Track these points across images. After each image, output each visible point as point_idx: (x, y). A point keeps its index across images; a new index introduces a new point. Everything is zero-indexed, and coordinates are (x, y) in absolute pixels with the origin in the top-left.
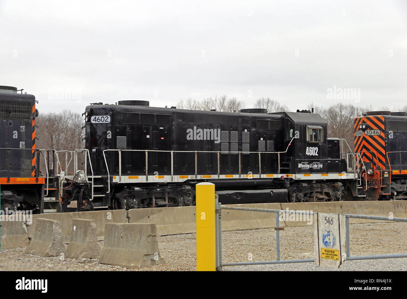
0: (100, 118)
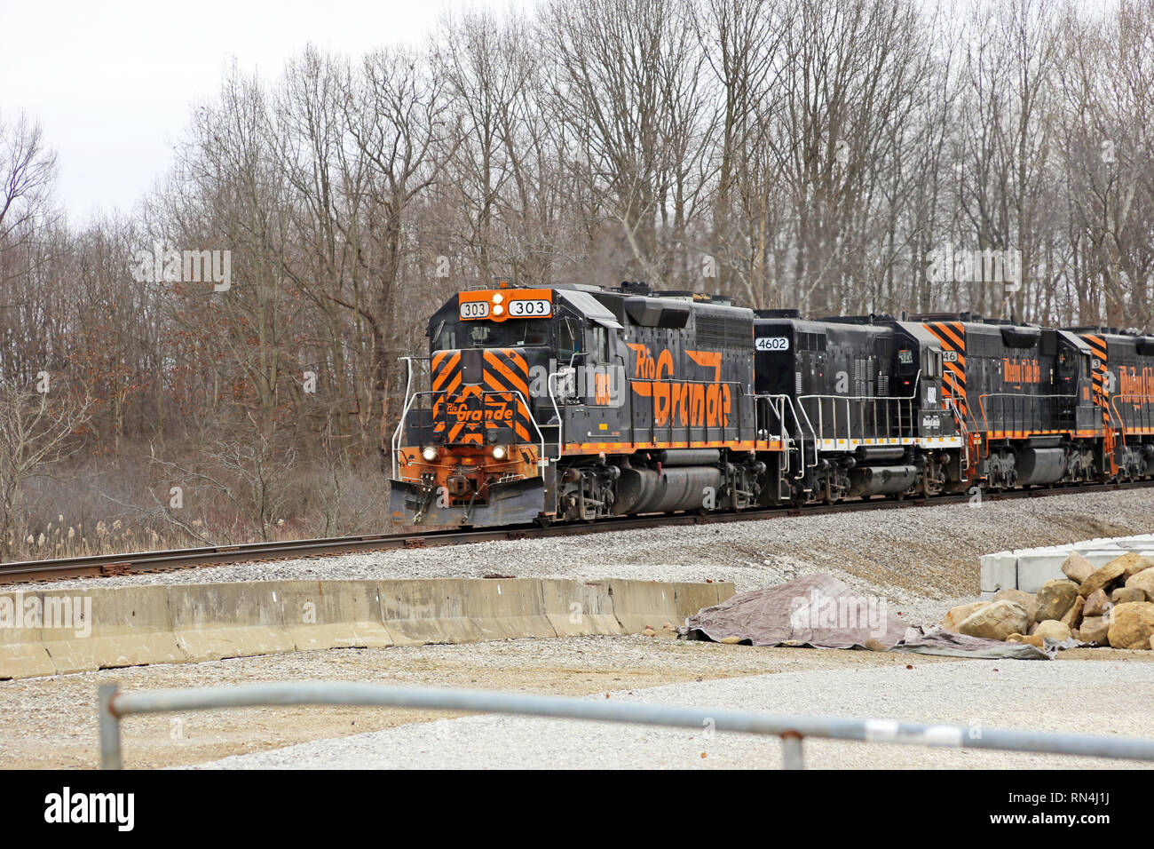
0: (771, 342)
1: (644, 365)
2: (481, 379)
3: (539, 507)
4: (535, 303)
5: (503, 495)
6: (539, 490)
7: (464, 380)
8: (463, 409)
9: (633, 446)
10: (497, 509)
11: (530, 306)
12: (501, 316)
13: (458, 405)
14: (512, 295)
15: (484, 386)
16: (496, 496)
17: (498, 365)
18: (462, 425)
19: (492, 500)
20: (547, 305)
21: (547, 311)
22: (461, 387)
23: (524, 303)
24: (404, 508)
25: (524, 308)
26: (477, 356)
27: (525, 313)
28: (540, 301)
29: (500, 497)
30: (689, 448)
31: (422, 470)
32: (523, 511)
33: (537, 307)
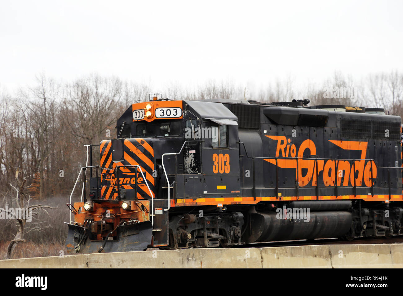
1: (285, 149)
2: (123, 158)
3: (148, 242)
4: (172, 109)
5: (128, 234)
6: (150, 230)
7: (113, 159)
8: (113, 178)
9: (255, 199)
10: (123, 243)
11: (169, 111)
12: (149, 118)
13: (111, 174)
14: (157, 105)
15: (125, 163)
16: (123, 234)
17: (133, 149)
18: (112, 188)
19: (121, 237)
20: (179, 111)
21: (179, 114)
22: (112, 163)
23: (165, 110)
24: (74, 241)
25: (165, 112)
26: (120, 143)
27: (165, 116)
28: (175, 108)
29: (126, 234)
30: (317, 200)
31: (86, 216)
32: (139, 244)
33: (173, 112)
